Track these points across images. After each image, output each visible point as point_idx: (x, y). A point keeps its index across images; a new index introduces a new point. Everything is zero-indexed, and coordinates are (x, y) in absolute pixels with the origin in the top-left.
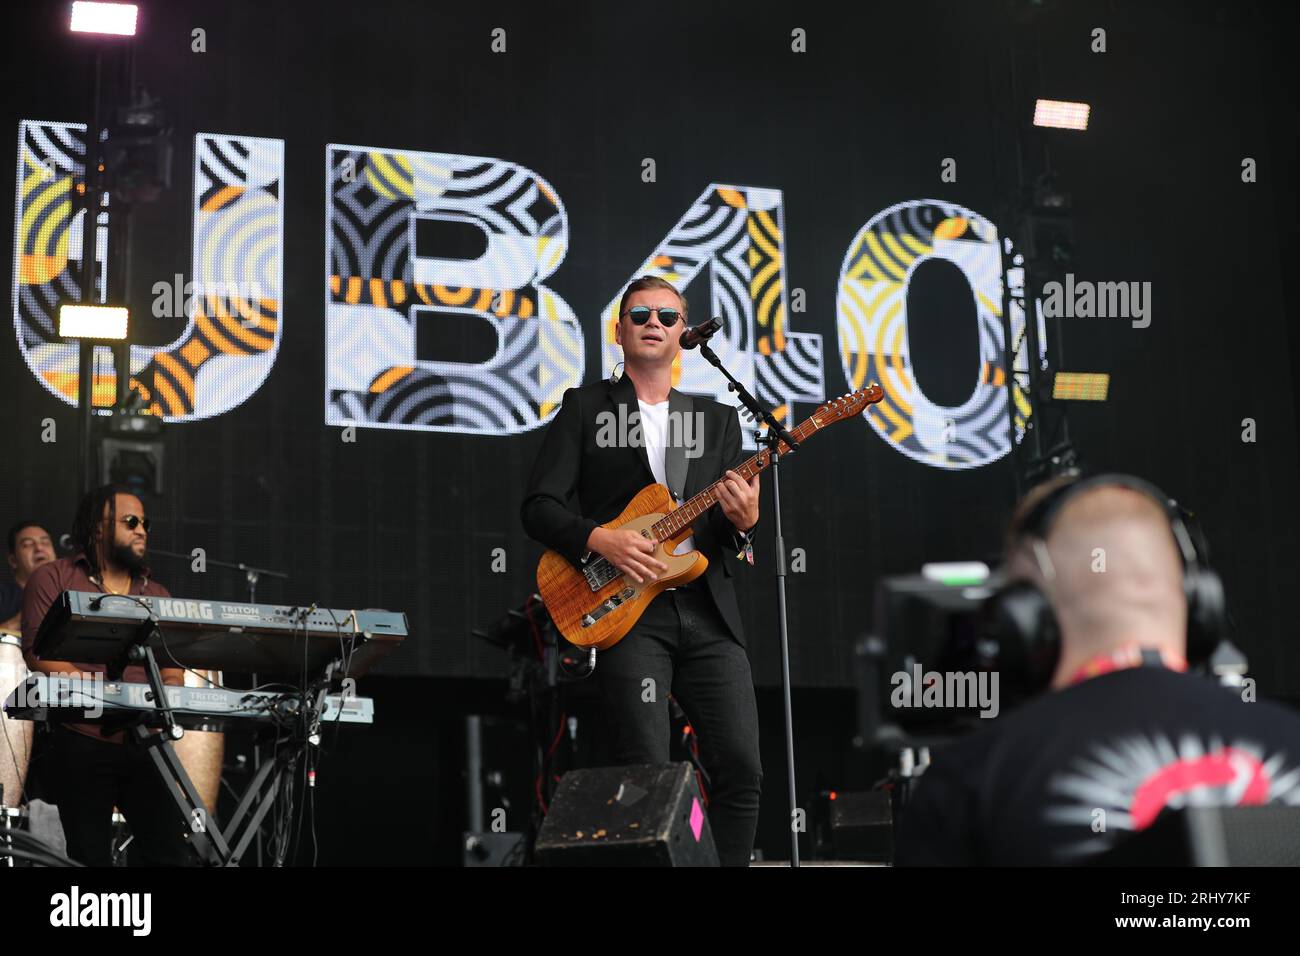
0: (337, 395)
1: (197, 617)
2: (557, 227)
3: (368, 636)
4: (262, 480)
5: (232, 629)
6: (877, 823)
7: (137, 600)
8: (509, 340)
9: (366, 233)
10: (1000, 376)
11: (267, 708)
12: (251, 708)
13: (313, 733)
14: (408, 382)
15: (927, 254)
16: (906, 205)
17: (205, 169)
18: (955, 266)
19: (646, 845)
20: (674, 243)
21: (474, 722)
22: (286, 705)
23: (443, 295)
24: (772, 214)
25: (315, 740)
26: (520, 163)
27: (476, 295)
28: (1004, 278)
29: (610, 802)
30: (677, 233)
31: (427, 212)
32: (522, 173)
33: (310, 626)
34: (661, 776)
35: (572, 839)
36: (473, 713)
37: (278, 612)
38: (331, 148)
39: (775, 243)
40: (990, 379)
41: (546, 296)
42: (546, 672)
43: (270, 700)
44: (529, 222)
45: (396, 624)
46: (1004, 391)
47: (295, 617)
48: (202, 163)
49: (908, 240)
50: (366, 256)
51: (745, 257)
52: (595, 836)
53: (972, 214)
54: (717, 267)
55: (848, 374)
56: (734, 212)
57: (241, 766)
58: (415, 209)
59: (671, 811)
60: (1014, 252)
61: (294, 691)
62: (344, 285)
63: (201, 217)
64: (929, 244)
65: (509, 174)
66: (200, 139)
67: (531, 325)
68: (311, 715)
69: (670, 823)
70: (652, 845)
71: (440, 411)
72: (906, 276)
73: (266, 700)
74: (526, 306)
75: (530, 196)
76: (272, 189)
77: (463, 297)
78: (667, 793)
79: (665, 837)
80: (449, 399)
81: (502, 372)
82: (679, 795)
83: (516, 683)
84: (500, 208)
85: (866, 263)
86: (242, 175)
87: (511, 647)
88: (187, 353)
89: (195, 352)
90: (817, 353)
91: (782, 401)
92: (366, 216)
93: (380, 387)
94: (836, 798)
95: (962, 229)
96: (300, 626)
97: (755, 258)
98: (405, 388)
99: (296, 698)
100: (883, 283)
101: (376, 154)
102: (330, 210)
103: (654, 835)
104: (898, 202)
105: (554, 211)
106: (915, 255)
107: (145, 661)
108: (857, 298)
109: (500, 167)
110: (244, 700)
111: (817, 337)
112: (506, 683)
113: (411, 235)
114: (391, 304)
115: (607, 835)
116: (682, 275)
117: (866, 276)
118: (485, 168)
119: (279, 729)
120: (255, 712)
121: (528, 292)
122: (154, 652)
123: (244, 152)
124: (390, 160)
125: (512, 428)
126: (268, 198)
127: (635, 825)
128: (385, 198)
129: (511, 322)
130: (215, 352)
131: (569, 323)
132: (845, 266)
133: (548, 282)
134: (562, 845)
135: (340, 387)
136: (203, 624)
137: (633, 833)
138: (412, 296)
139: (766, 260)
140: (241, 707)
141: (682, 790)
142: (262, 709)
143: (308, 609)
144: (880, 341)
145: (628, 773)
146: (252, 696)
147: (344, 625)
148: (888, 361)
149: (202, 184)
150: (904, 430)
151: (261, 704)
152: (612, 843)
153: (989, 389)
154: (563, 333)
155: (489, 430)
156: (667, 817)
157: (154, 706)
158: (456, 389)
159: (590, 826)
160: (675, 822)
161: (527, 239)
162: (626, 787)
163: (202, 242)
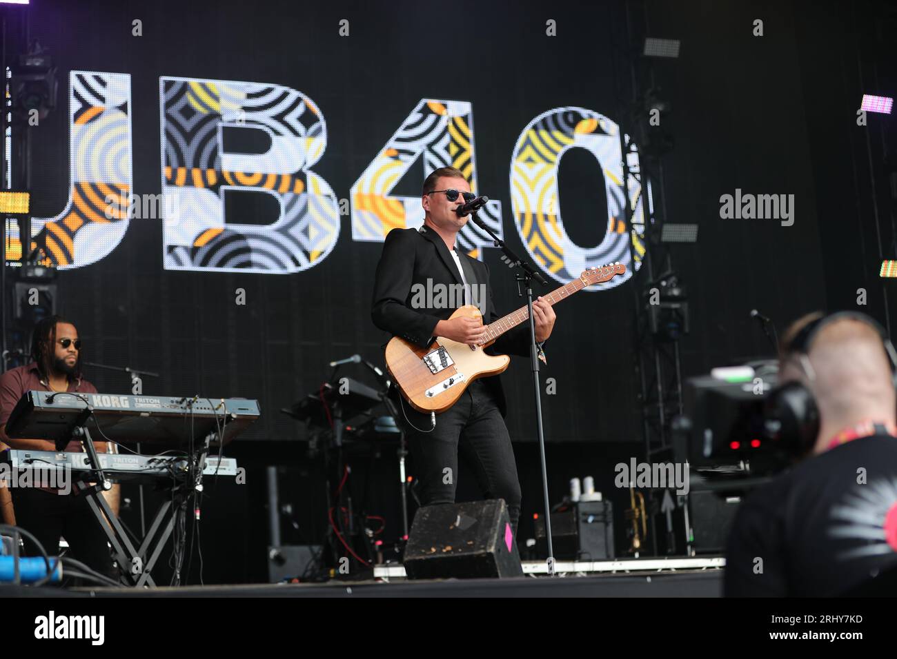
0: (171, 249)
1: (119, 406)
2: (319, 131)
3: (234, 416)
4: (121, 308)
5: (142, 414)
6: (566, 534)
7: (78, 396)
8: (288, 209)
9: (188, 137)
10: (622, 226)
11: (165, 467)
12: (155, 467)
13: (198, 483)
14: (220, 239)
15: (570, 144)
16: (555, 111)
17: (77, 95)
18: (590, 152)
19: (479, 556)
20: (399, 140)
21: (272, 471)
22: (178, 465)
23: (242, 179)
24: (465, 119)
25: (200, 488)
26: (292, 87)
27: (265, 178)
28: (624, 160)
29: (451, 527)
30: (400, 133)
31: (230, 122)
32: (294, 94)
33: (194, 411)
34: (484, 509)
35: (428, 553)
36: (272, 464)
37: (172, 402)
38: (163, 79)
39: (467, 139)
40: (615, 229)
41: (313, 178)
42: (335, 437)
43: (167, 461)
44: (300, 128)
45: (251, 408)
46: (625, 237)
47: (184, 404)
48: (75, 91)
49: (558, 134)
50: (189, 153)
51: (447, 149)
52: (444, 551)
53: (600, 116)
54: (428, 156)
55: (519, 228)
56: (439, 118)
57: (127, 506)
58: (221, 120)
59: (494, 533)
60: (631, 142)
61: (184, 455)
62: (174, 173)
63: (75, 128)
64: (571, 137)
65: (285, 95)
66: (73, 74)
67: (303, 198)
68: (197, 471)
69: (494, 541)
70: (484, 556)
71: (242, 258)
72: (557, 160)
73: (164, 461)
74: (299, 184)
75: (300, 110)
76: (123, 108)
77: (256, 180)
78: (490, 522)
79: (492, 550)
80: (248, 250)
81: (284, 231)
82: (499, 521)
83: (313, 444)
84: (280, 118)
85: (529, 152)
86: (102, 99)
87: (309, 420)
88: (67, 222)
89: (73, 221)
90: (497, 213)
91: (475, 246)
92: (188, 125)
93: (200, 243)
94: (538, 518)
95: (594, 127)
96: (188, 411)
97: (454, 150)
98: (218, 243)
99: (185, 459)
100: (541, 164)
101: (194, 82)
102: (163, 122)
103: (485, 549)
104: (550, 109)
105: (316, 120)
106: (562, 145)
107: (84, 437)
108: (524, 176)
109: (279, 90)
110: (150, 462)
111: (498, 202)
112: (304, 445)
113: (219, 138)
114: (207, 186)
115: (453, 550)
116: (405, 161)
117: (530, 160)
118: (269, 91)
119: (175, 481)
120: (157, 470)
121: (300, 176)
122: (89, 431)
123: (103, 83)
124: (204, 86)
125: (292, 269)
126: (121, 115)
127: (471, 543)
128: (200, 113)
129: (289, 196)
130: (87, 221)
131: (329, 196)
132: (515, 153)
133: (314, 169)
134: (423, 557)
135: (173, 243)
136: (123, 411)
137: (470, 548)
138: (221, 180)
139: (462, 150)
140: (148, 467)
141: (500, 518)
142: (162, 468)
143: (193, 399)
144: (540, 204)
145: (462, 507)
146: (155, 459)
147: (217, 409)
148: (546, 217)
149: (75, 106)
150: (558, 265)
151: (161, 465)
152: (457, 555)
153: (614, 236)
154: (324, 203)
155: (276, 270)
156: (491, 537)
157: (91, 468)
158: (253, 243)
159: (440, 544)
160: (497, 540)
161: (298, 139)
162: (461, 517)
163: (76, 146)
